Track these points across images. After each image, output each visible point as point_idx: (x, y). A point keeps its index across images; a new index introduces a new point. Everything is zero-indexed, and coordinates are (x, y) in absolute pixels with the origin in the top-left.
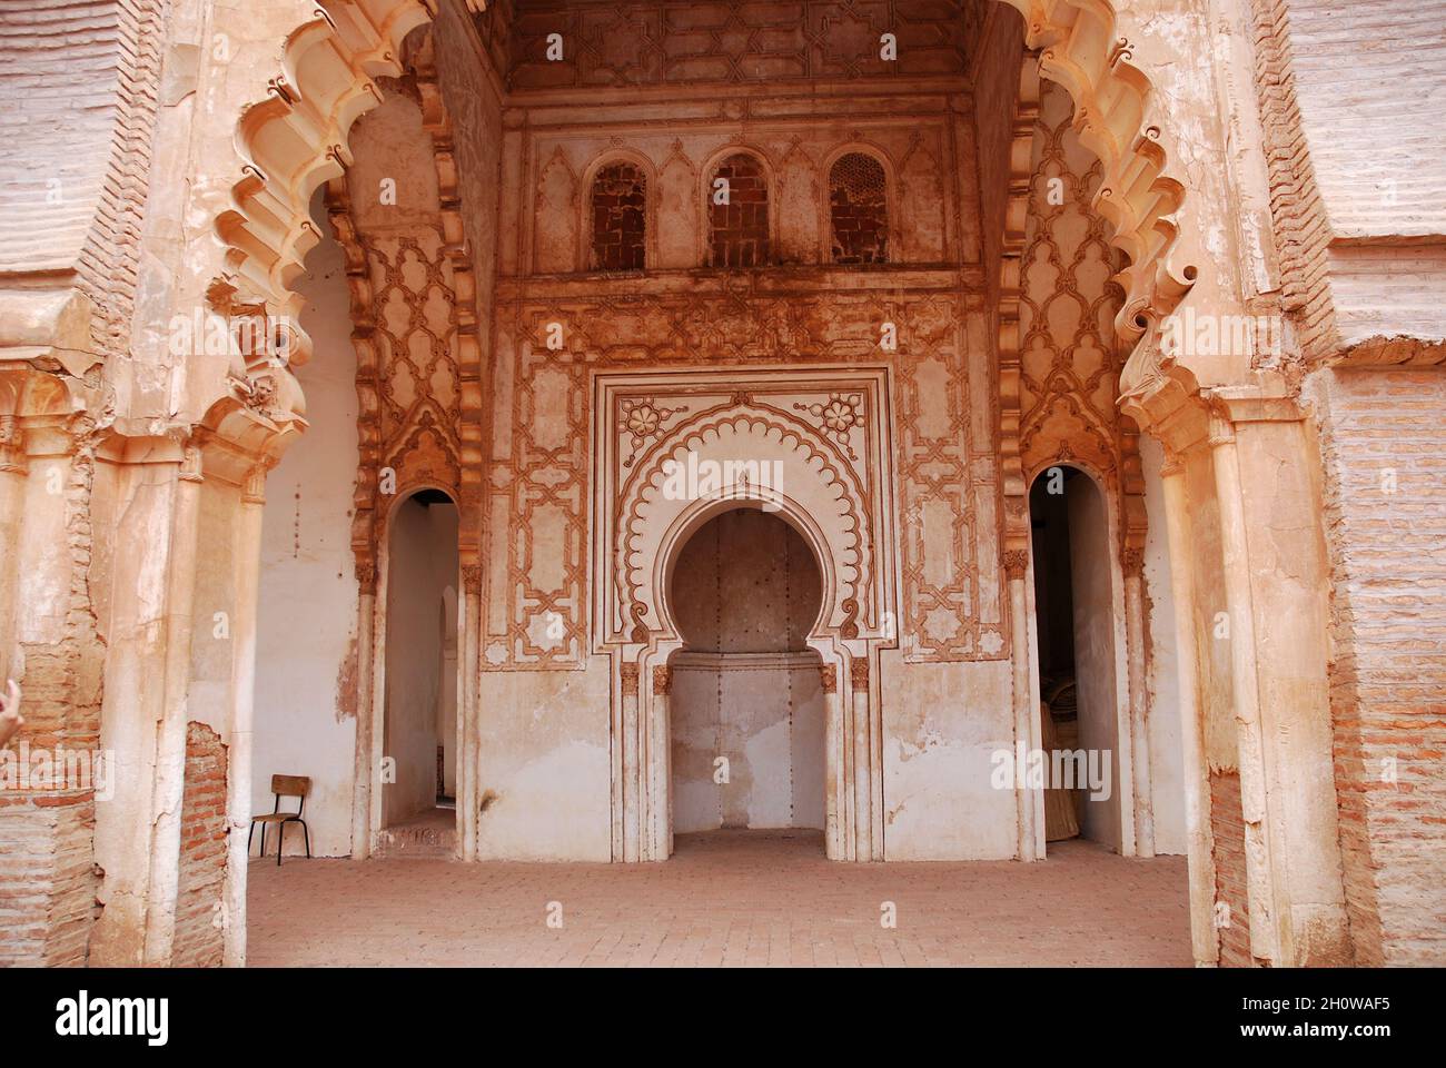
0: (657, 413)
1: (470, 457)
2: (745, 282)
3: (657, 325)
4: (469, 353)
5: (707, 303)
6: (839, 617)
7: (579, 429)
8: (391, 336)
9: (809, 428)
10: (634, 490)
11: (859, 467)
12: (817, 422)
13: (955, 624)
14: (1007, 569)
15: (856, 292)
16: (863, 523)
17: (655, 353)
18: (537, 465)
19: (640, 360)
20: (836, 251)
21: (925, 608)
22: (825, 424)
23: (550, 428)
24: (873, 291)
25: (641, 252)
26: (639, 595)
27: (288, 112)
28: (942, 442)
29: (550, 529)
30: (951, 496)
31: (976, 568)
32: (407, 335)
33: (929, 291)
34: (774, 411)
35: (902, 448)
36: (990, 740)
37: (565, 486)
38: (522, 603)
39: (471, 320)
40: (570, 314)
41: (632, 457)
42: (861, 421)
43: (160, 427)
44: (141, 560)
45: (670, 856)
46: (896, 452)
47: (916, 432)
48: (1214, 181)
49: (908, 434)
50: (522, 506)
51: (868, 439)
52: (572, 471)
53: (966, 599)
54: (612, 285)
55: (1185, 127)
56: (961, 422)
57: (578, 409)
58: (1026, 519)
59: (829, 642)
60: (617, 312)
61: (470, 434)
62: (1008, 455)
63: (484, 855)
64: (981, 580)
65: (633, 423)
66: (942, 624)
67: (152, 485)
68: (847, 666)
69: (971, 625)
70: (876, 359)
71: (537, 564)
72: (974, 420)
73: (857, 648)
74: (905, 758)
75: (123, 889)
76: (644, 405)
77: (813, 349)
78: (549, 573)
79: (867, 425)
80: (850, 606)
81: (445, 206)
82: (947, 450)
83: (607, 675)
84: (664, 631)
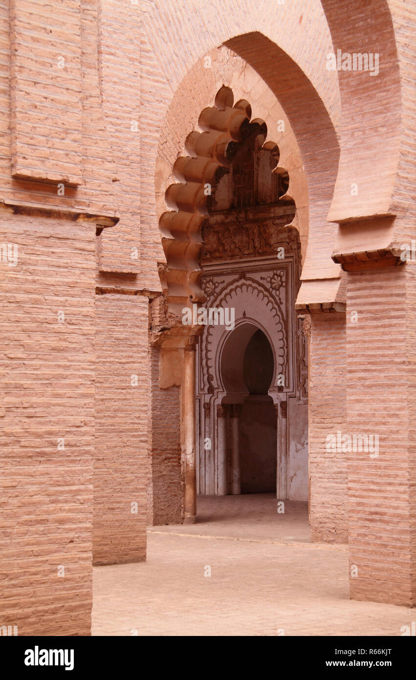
0: (215, 284)
2: (243, 215)
3: (213, 241)
5: (229, 228)
9: (266, 289)
11: (283, 307)
12: (268, 286)
16: (285, 335)
17: (212, 255)
22: (271, 287)
26: (210, 371)
34: (254, 281)
42: (284, 284)
51: (287, 293)
59: (275, 393)
65: (207, 289)
70: (288, 252)
73: (283, 397)
74: (297, 451)
76: (210, 281)
77: (266, 249)
83: (198, 409)
84: (219, 388)
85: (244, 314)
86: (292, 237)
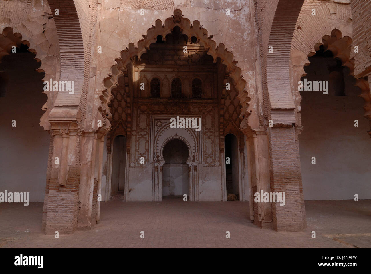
0: (162, 123)
1: (129, 130)
4: (129, 111)
6: (192, 159)
7: (148, 125)
8: (114, 108)
10: (157, 136)
11: (196, 133)
13: (212, 160)
14: (221, 151)
15: (196, 103)
16: (196, 143)
18: (141, 131)
19: (159, 113)
20: (193, 96)
21: (207, 157)
23: (143, 125)
24: (199, 103)
25: (159, 94)
26: (158, 154)
27: (111, 79)
28: (210, 129)
29: (143, 142)
30: (211, 138)
31: (215, 151)
32: (117, 108)
33: (208, 103)
35: (203, 130)
36: (217, 180)
37: (145, 135)
38: (137, 155)
39: (130, 106)
40: (146, 105)
41: (157, 130)
43: (91, 130)
44: (87, 152)
45: (162, 200)
48: (255, 97)
49: (204, 128)
50: (138, 139)
52: (147, 132)
53: (214, 156)
54: (154, 100)
55: (251, 89)
56: (213, 126)
57: (148, 121)
58: (224, 143)
60: (155, 105)
61: (129, 126)
62: (221, 132)
63: (129, 200)
64: (216, 153)
65: (157, 124)
66: (209, 160)
67: (89, 139)
68: (193, 167)
69: (214, 161)
70: (199, 115)
71: (140, 149)
72: (216, 126)
73: (195, 164)
74: (203, 183)
75: (84, 205)
78: (142, 150)
80: (194, 157)
81: (126, 86)
83: (152, 168)
84: (162, 160)
85: (176, 134)
86: (201, 110)
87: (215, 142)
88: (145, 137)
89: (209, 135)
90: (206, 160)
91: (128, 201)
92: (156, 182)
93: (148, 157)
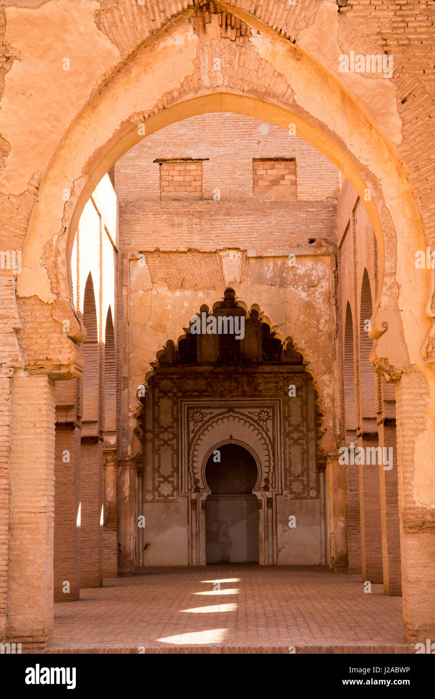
0: (202, 414)
2: (232, 368)
3: (202, 384)
5: (219, 376)
6: (263, 484)
7: (176, 420)
9: (254, 420)
10: (195, 441)
11: (270, 434)
12: (256, 418)
13: (301, 487)
15: (270, 373)
16: (271, 453)
17: (201, 393)
18: (161, 432)
19: (196, 396)
20: (263, 356)
21: (291, 482)
22: (259, 419)
23: (166, 419)
24: (276, 372)
25: (195, 355)
26: (196, 476)
28: (298, 426)
29: (167, 454)
30: (300, 444)
31: (308, 469)
33: (295, 373)
34: (242, 414)
35: (285, 428)
36: (312, 525)
37: (172, 439)
38: (157, 479)
40: (171, 379)
41: (194, 430)
42: (271, 418)
44: (124, 484)
46: (283, 429)
47: (289, 422)
48: (331, 411)
49: (287, 423)
50: (156, 446)
51: (273, 424)
52: (174, 434)
53: (305, 479)
54: (186, 369)
55: (327, 399)
56: (305, 419)
59: (260, 492)
60: (189, 379)
63: (146, 564)
64: (310, 473)
65: (194, 418)
66: (297, 487)
67: (125, 470)
68: (266, 501)
69: (307, 488)
70: (276, 397)
71: (162, 466)
72: (309, 418)
73: (269, 494)
74: (284, 531)
75: (125, 547)
76: (198, 412)
77: (255, 393)
78: (166, 469)
79: (273, 420)
80: (267, 480)
82: (300, 428)
83: (186, 503)
84: (205, 488)
85: (231, 436)
86: (279, 387)
87: (308, 451)
88: (170, 443)
89: (296, 438)
90: (289, 487)
91: (143, 564)
92: (194, 531)
93: (178, 483)
